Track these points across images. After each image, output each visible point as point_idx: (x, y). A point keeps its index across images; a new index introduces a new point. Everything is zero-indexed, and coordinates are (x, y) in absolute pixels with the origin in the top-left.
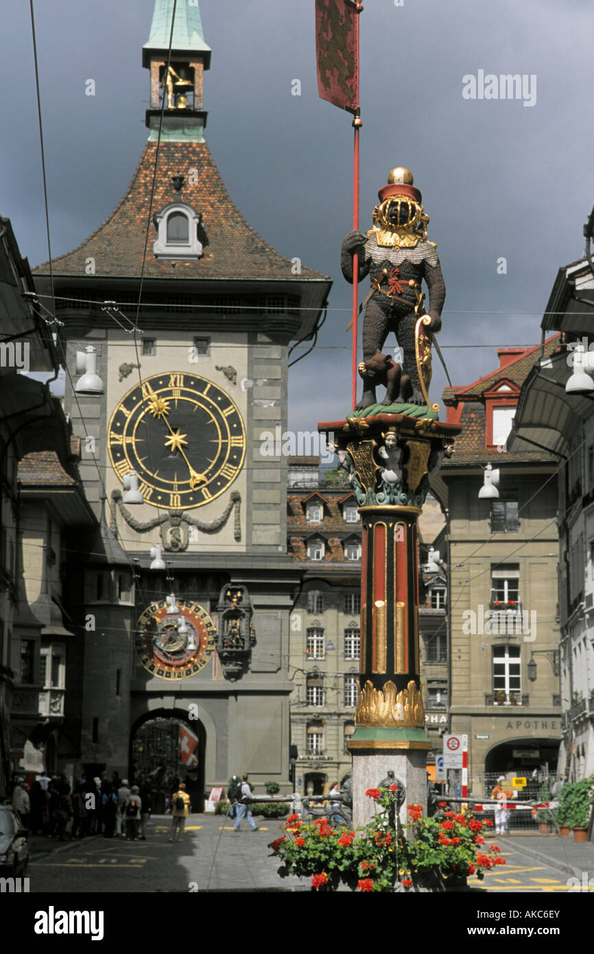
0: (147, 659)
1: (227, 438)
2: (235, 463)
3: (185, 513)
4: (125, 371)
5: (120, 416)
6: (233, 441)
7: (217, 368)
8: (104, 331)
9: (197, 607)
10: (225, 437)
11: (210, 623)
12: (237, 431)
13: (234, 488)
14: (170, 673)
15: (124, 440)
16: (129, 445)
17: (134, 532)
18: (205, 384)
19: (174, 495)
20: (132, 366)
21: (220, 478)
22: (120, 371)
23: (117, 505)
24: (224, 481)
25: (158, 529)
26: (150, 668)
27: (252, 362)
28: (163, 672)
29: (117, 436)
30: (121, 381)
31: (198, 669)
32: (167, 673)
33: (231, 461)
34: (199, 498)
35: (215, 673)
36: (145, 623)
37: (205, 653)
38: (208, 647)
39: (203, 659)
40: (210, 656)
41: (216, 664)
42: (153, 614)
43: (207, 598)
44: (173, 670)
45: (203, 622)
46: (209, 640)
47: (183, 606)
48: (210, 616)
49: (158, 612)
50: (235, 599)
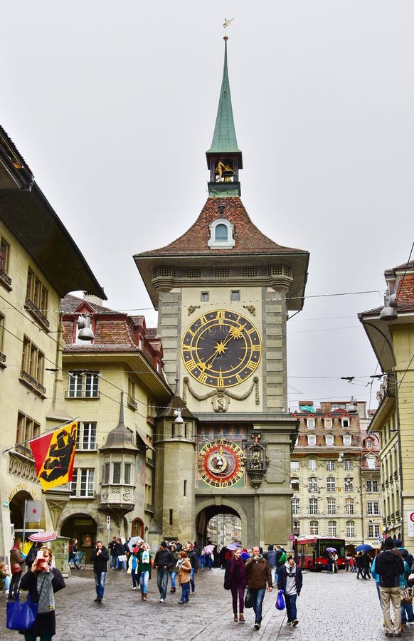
1: (250, 346)
2: (255, 360)
3: (226, 389)
4: (192, 310)
5: (188, 336)
6: (254, 348)
7: (244, 307)
8: (180, 289)
9: (234, 445)
10: (249, 346)
11: (242, 454)
12: (257, 342)
13: (255, 375)
15: (190, 348)
16: (194, 352)
17: (197, 401)
18: (238, 316)
19: (220, 379)
20: (196, 307)
21: (247, 369)
22: (189, 310)
23: (186, 386)
24: (249, 371)
25: (211, 398)
27: (264, 303)
28: (214, 483)
29: (187, 347)
30: (189, 316)
31: (235, 482)
33: (253, 359)
34: (234, 381)
35: (246, 484)
36: (204, 454)
37: (239, 472)
38: (241, 468)
39: (238, 476)
40: (242, 474)
41: (246, 478)
42: (208, 449)
43: (240, 440)
44: (221, 482)
45: (238, 454)
46: (242, 464)
47: (226, 444)
48: (242, 450)
49: (211, 447)
50: (256, 439)
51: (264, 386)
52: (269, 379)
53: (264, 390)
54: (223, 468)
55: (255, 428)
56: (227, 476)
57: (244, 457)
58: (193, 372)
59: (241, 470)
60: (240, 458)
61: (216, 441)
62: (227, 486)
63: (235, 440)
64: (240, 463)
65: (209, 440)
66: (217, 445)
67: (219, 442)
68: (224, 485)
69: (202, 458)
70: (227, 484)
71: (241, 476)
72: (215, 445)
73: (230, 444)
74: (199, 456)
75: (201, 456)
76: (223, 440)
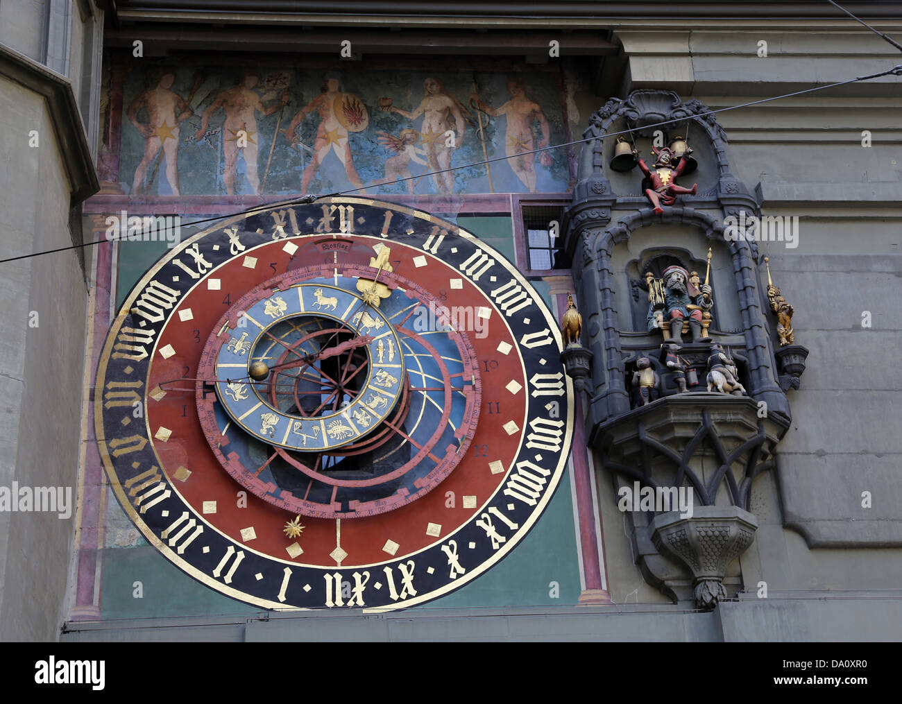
0: (175, 506)
9: (451, 238)
11: (534, 312)
26: (192, 555)
31: (486, 549)
32: (301, 576)
35: (592, 571)
36: (166, 317)
37: (518, 461)
38: (537, 430)
39: (509, 496)
40: (549, 478)
41: (593, 518)
42: (209, 270)
43: (502, 200)
44: (339, 561)
45: (491, 307)
46: (535, 394)
47: (378, 234)
48: (529, 279)
49: (242, 259)
50: (664, 166)
57: (548, 335)
59: (530, 445)
60: (521, 346)
61: (283, 213)
62: (406, 591)
63: (458, 208)
64: (522, 383)
65: (216, 206)
66: (292, 241)
67: (310, 221)
68: (369, 586)
69: (152, 344)
70: (408, 579)
71: (538, 500)
72: (276, 240)
73: (411, 232)
74: (120, 333)
75: (144, 328)
76: (345, 205)
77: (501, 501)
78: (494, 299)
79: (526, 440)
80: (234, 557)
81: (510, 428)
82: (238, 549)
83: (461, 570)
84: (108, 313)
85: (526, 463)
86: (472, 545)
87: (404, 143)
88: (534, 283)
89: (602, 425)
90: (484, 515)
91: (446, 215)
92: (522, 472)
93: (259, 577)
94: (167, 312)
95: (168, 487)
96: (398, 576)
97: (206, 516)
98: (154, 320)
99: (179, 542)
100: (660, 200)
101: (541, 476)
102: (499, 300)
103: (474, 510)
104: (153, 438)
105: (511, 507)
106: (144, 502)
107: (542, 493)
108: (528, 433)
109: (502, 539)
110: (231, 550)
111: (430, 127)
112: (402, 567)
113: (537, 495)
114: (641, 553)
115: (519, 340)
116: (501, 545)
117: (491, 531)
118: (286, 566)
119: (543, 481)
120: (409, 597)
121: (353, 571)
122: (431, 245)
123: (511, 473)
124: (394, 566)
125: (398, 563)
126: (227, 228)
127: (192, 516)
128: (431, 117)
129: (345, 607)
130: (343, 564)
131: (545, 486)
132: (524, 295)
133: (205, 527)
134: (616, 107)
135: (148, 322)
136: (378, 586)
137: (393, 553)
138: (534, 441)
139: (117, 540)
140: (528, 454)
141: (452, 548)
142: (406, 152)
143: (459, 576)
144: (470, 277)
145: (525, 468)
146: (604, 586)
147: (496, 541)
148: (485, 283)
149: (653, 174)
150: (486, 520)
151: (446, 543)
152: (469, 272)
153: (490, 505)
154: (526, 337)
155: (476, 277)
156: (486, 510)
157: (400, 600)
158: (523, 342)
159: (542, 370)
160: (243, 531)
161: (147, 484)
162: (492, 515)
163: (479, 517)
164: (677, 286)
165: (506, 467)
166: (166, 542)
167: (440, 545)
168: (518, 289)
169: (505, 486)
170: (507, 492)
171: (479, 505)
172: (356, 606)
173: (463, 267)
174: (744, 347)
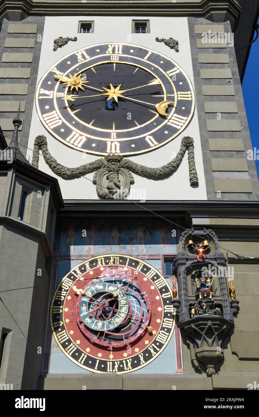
1: (173, 93)
2: (184, 113)
3: (126, 159)
4: (60, 43)
5: (51, 77)
6: (180, 96)
9: (145, 266)
10: (170, 92)
12: (185, 88)
13: (185, 134)
14: (105, 363)
15: (54, 95)
16: (60, 100)
18: (147, 52)
19: (112, 142)
20: (68, 40)
21: (167, 127)
22: (55, 42)
23: (40, 152)
24: (172, 130)
26: (73, 356)
27: (194, 37)
28: (94, 361)
29: (47, 92)
30: (55, 50)
31: (151, 356)
32: (101, 362)
33: (179, 113)
34: (142, 145)
35: (179, 363)
36: (69, 288)
37: (160, 330)
38: (165, 322)
39: (157, 341)
40: (168, 336)
41: (180, 348)
42: (81, 275)
43: (158, 255)
44: (111, 358)
45: (154, 286)
46: (166, 311)
47: (125, 265)
48: (165, 278)
49: (89, 272)
50: (201, 248)
51: (204, 155)
52: (215, 144)
53: (206, 161)
54: (118, 320)
55: (196, 221)
56: (125, 342)
57: (170, 294)
58: (57, 130)
59: (163, 326)
60: (162, 297)
61: (100, 259)
62: (129, 368)
63: (147, 257)
64: (162, 308)
65: (83, 257)
66: (102, 267)
67: (107, 261)
68: (119, 366)
69: (65, 296)
70: (129, 364)
71: (165, 342)
72: (98, 266)
73: (134, 264)
74: (57, 292)
75: (64, 291)
76: (117, 257)
77: (155, 342)
78: (155, 284)
79: (163, 325)
80: (84, 356)
81: (158, 321)
82: (85, 354)
83: (144, 362)
84: (55, 287)
85: (162, 331)
86: (147, 355)
87: (133, 239)
88: (166, 279)
89: (182, 322)
90: (151, 346)
91: (143, 259)
92: (161, 334)
93: (90, 362)
94: (70, 287)
95: (68, 336)
96: (127, 363)
97: (77, 345)
98: (66, 289)
99: (70, 352)
100: (200, 257)
101: (166, 335)
102: (157, 284)
103: (148, 345)
104: (65, 322)
105: (158, 344)
106: (62, 340)
107: (166, 340)
108: (163, 322)
109: (155, 353)
110: (83, 354)
111: (140, 235)
112: (128, 361)
113: (165, 341)
114: (192, 359)
115: (161, 295)
116: (155, 355)
117: (152, 351)
118: (97, 359)
119: (167, 337)
120: (130, 369)
121: (115, 361)
122: (139, 268)
123: (158, 334)
124: (126, 360)
125: (127, 359)
126: (86, 263)
127: (74, 344)
128: (140, 232)
129: (112, 372)
130: (112, 359)
131: (167, 338)
132: (163, 282)
133: (77, 348)
134: (189, 231)
135: (65, 289)
136: (121, 366)
137: (126, 357)
138: (165, 325)
139: (55, 351)
140: (163, 329)
141: (141, 355)
142: (133, 242)
143: (143, 364)
144: (149, 277)
145: (162, 333)
146: (182, 368)
147: (153, 354)
148: (153, 279)
149: (198, 250)
150: (151, 348)
151: (140, 354)
152: (149, 276)
153: (152, 343)
154: (164, 295)
155: (151, 277)
156: (151, 345)
157: (127, 370)
158: (163, 296)
159: (168, 304)
160: (87, 349)
161: (63, 335)
162: (153, 346)
163: (149, 347)
164: (203, 283)
165: (157, 332)
166: (67, 351)
167: (138, 355)
168: (162, 281)
169: (156, 338)
170: (157, 340)
171: (149, 343)
172: (115, 372)
173: (147, 274)
174: (221, 300)
